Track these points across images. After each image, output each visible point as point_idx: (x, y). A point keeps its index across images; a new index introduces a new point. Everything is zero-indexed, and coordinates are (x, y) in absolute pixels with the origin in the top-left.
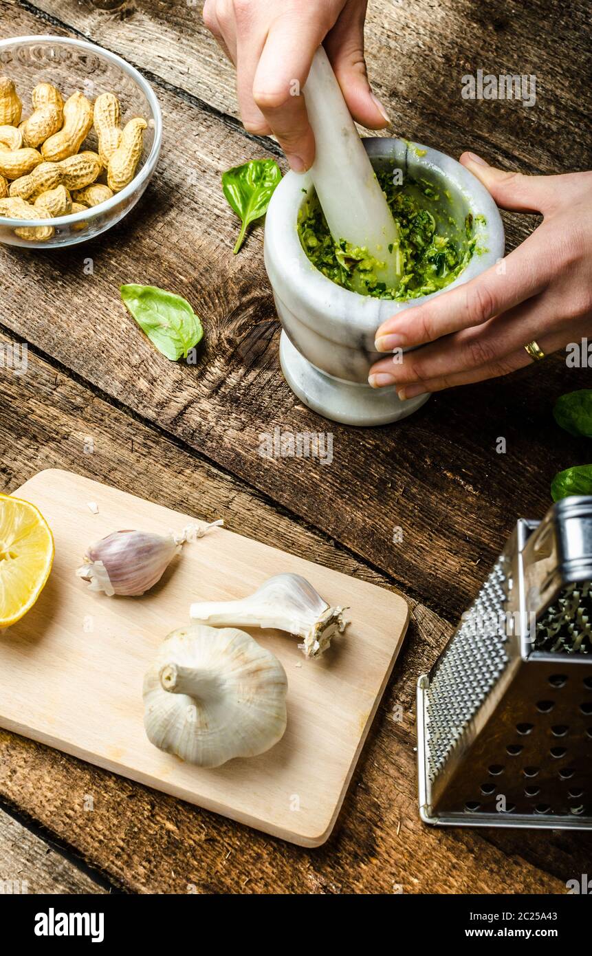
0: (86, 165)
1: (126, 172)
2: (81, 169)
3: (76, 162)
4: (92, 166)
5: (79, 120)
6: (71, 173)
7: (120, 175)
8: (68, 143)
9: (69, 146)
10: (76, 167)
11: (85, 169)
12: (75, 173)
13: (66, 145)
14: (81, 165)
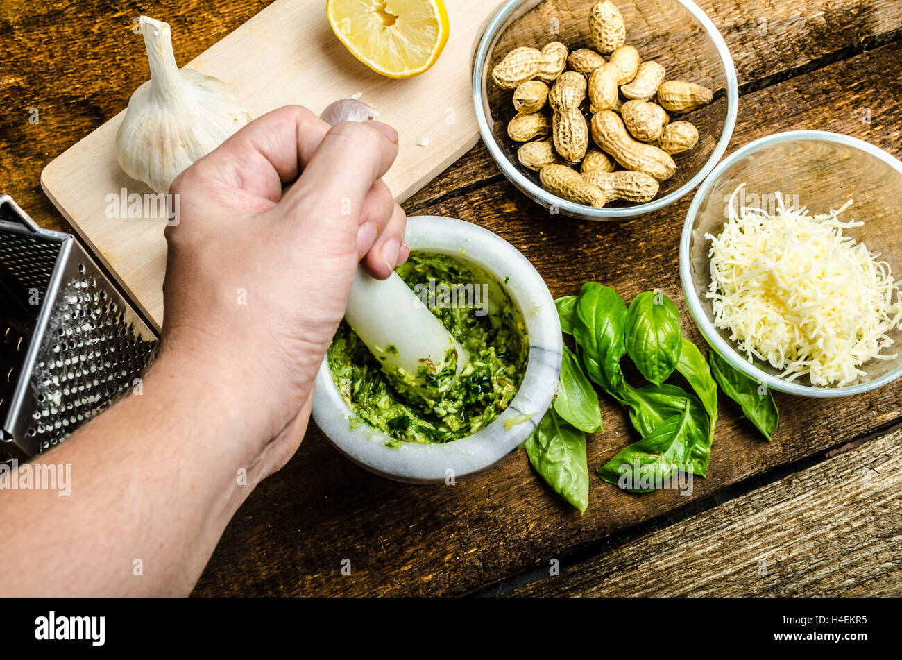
0: (567, 140)
1: (550, 179)
2: (564, 133)
3: (572, 129)
4: (565, 146)
5: (634, 155)
6: (562, 122)
7: (548, 172)
8: (606, 134)
9: (603, 136)
10: (567, 128)
11: (564, 138)
12: (561, 126)
13: (604, 131)
14: (568, 134)
